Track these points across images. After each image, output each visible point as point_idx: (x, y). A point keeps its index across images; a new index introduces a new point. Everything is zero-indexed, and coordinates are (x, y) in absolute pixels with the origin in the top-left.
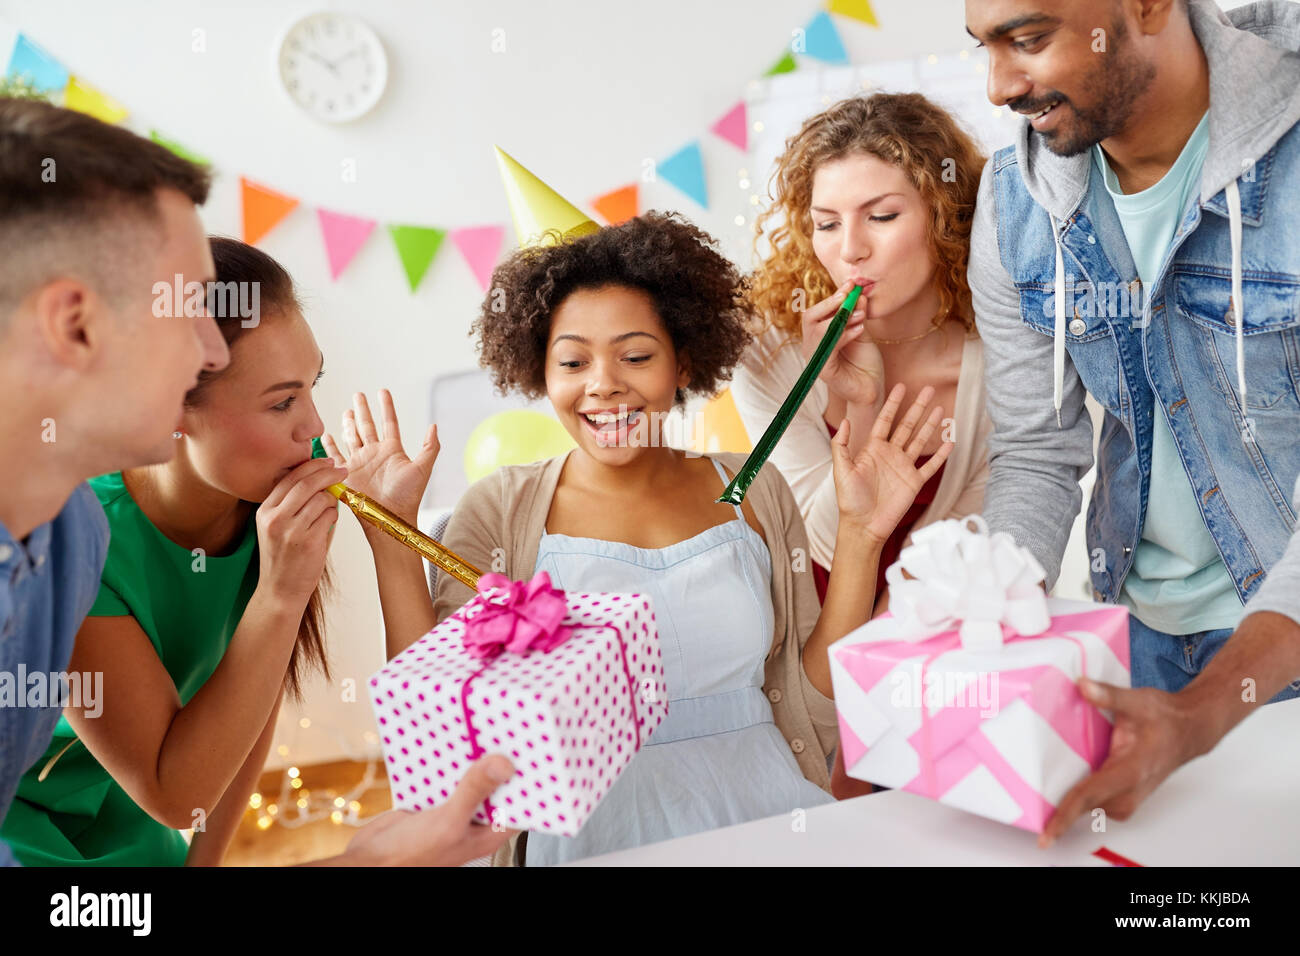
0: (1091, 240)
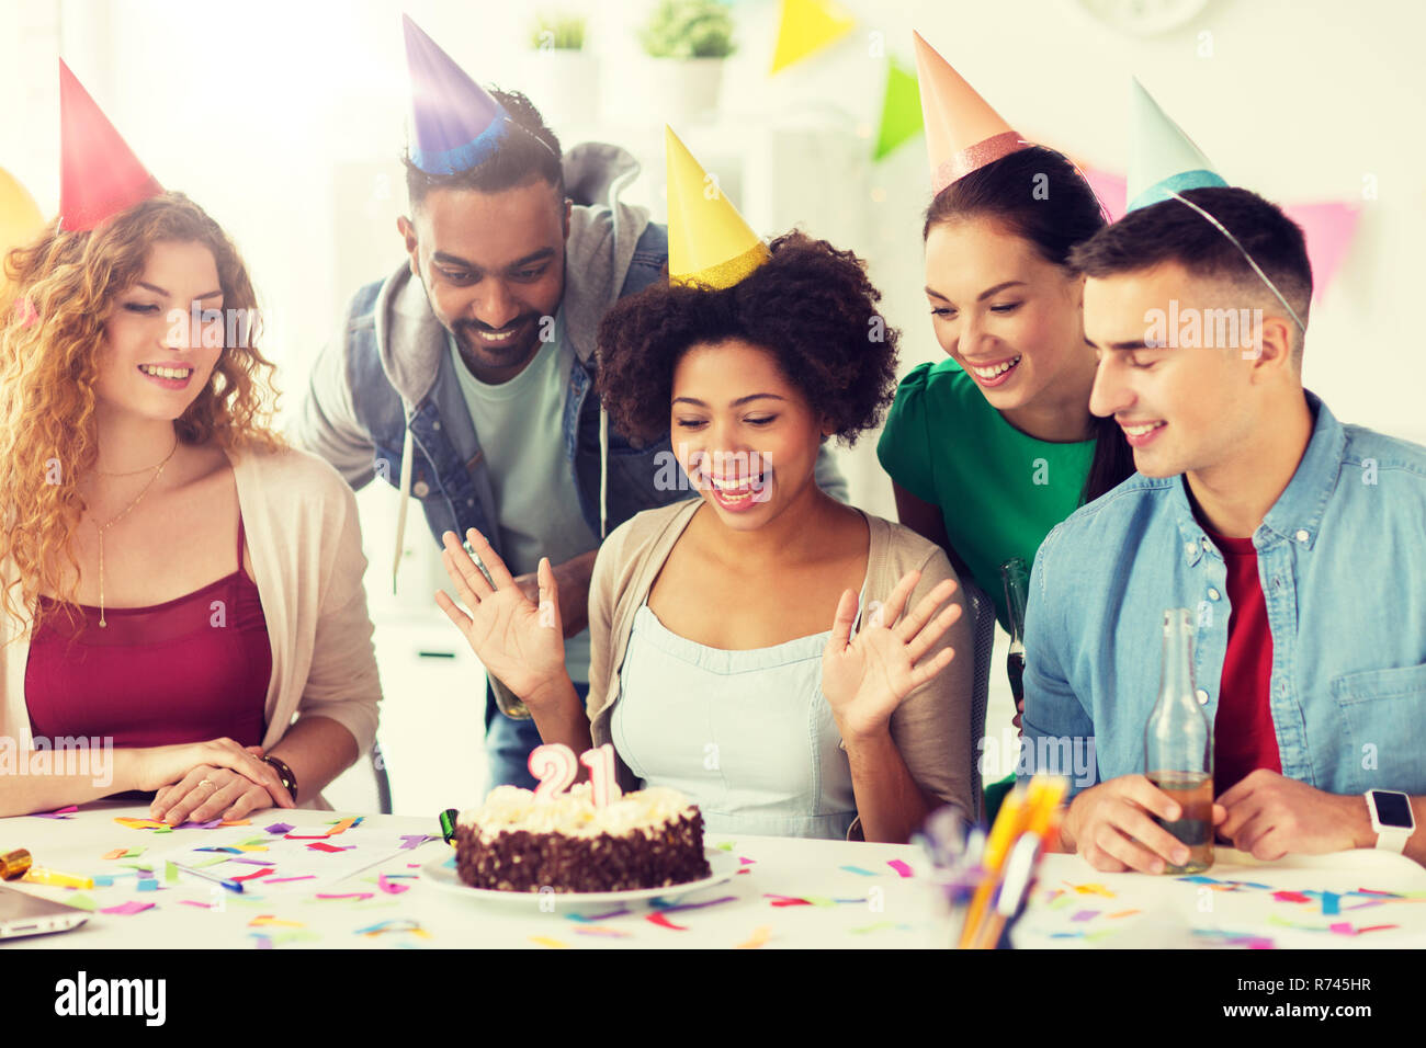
0: (436, 426)
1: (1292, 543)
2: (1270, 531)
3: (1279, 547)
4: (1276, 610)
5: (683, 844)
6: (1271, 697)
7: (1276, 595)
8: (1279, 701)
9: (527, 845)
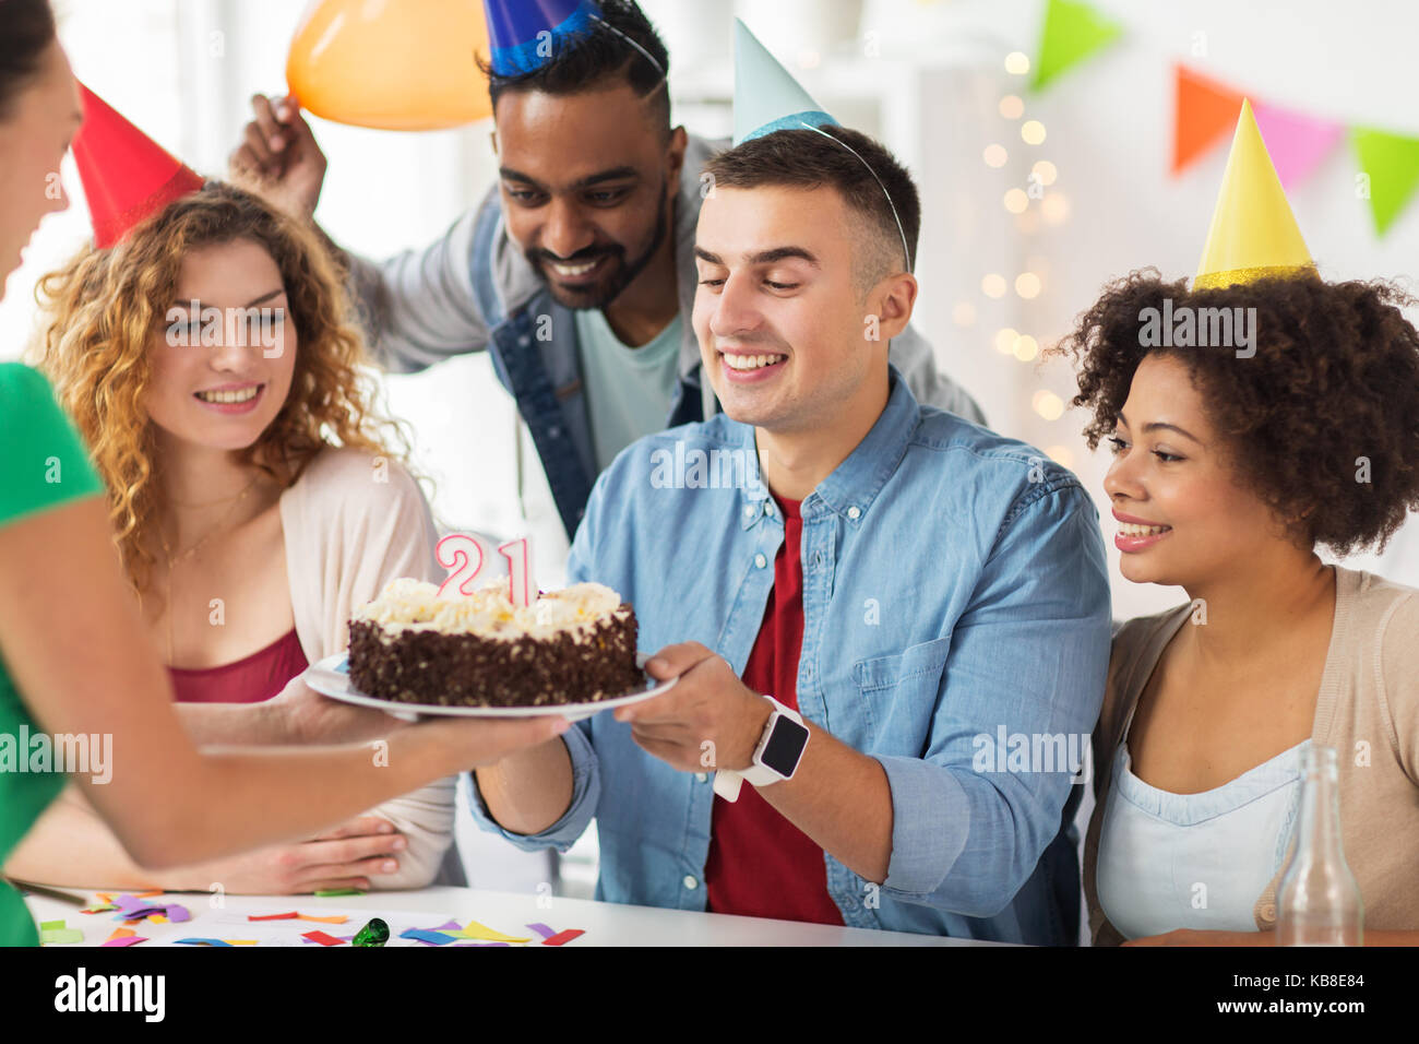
0: (524, 342)
1: (842, 520)
2: (821, 501)
3: (828, 521)
4: (812, 588)
5: (616, 650)
6: (798, 682)
7: (814, 572)
8: (804, 686)
9: (436, 648)
